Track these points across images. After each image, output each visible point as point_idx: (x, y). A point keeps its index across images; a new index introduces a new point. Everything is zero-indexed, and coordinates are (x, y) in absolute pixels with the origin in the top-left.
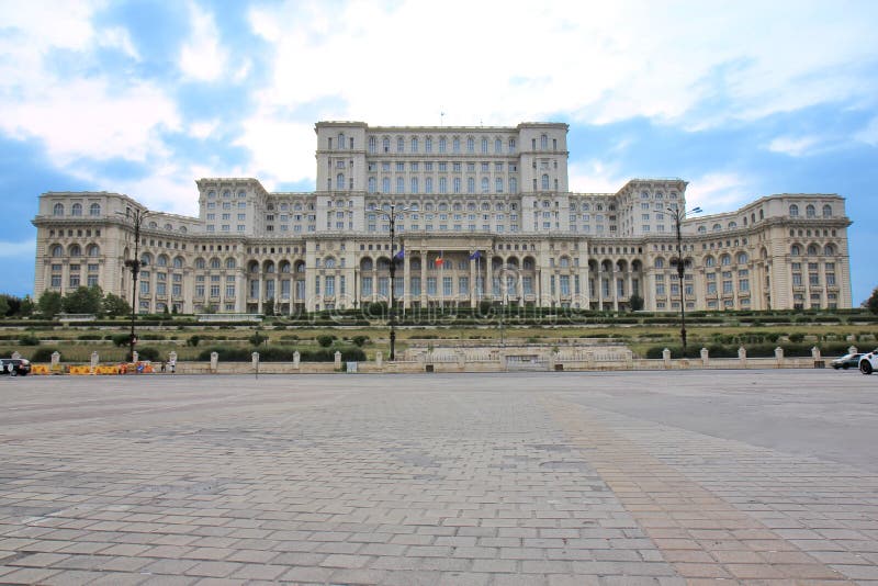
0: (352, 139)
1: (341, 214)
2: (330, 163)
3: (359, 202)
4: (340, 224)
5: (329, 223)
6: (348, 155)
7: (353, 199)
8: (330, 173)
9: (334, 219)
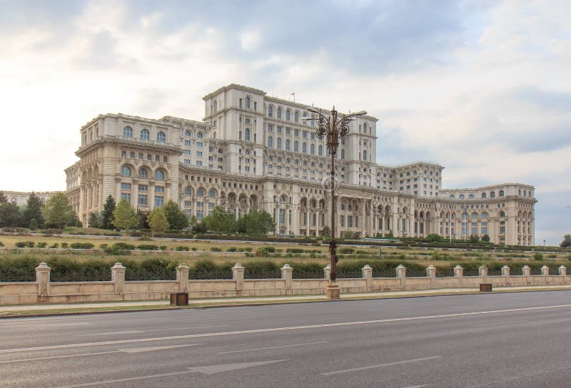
0: (255, 103)
1: (248, 160)
2: (240, 119)
3: (260, 152)
4: (247, 168)
5: (240, 167)
6: (253, 115)
7: (256, 150)
8: (240, 127)
9: (244, 164)
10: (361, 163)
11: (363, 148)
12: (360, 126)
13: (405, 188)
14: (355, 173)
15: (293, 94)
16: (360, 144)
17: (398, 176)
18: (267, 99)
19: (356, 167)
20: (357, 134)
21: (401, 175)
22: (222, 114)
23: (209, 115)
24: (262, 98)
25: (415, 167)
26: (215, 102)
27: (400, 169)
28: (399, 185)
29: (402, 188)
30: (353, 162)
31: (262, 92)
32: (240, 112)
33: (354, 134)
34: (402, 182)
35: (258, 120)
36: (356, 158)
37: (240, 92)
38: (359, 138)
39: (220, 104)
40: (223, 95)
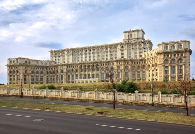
39: (135, 36)
40: (136, 33)
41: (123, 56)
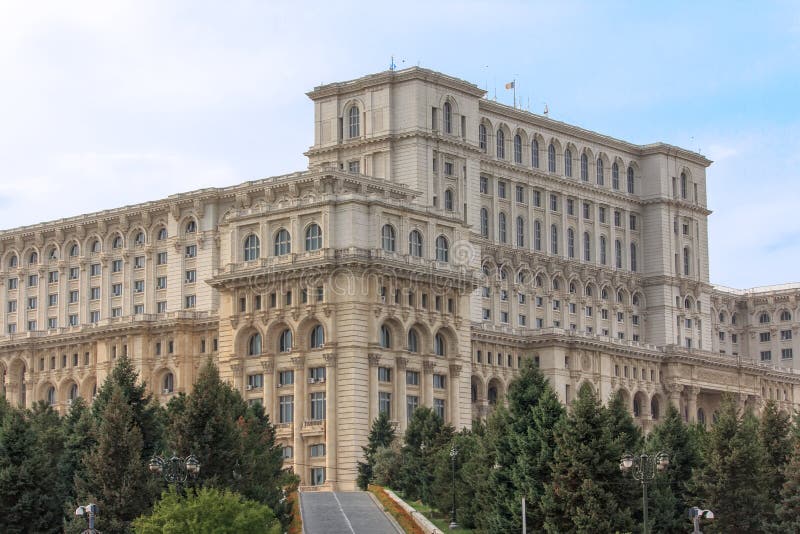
10: (681, 284)
11: (684, 242)
12: (674, 179)
13: (777, 354)
14: (667, 312)
15: (512, 85)
16: (676, 231)
17: (754, 321)
18: (485, 107)
19: (670, 295)
20: (669, 203)
21: (764, 318)
22: (386, 148)
23: (333, 142)
24: (475, 104)
25: (786, 299)
26: (354, 110)
27: (759, 300)
28: (756, 346)
29: (766, 355)
30: (660, 281)
31: (474, 88)
32: (433, 145)
33: (662, 202)
34: (765, 337)
35: (470, 164)
36: (669, 270)
37: (431, 90)
38: (672, 215)
39: (373, 118)
40: (384, 94)
41: (192, 293)
